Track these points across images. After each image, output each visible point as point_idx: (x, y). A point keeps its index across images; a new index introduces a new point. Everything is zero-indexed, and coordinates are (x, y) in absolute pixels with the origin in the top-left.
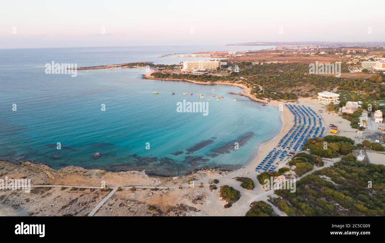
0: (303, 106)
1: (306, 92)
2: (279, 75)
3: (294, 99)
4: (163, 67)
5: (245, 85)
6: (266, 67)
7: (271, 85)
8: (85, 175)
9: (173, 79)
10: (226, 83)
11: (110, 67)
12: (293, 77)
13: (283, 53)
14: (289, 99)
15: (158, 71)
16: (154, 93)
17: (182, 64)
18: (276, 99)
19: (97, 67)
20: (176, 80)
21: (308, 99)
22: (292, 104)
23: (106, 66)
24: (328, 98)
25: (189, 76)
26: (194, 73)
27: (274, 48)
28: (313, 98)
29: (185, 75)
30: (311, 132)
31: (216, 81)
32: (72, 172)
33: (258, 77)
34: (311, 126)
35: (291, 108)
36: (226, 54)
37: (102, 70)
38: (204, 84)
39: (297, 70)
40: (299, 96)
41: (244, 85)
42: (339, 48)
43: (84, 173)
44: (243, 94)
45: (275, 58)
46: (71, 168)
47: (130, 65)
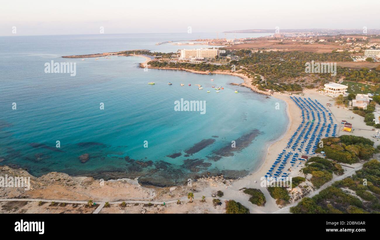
0: (309, 99)
1: (310, 83)
2: (280, 64)
3: (299, 91)
4: (160, 55)
5: (246, 75)
6: (265, 55)
7: (273, 75)
8: (68, 185)
9: (171, 68)
10: (225, 73)
11: (106, 55)
12: (295, 66)
13: (282, 40)
14: (293, 91)
15: (155, 60)
16: (151, 83)
17: (179, 52)
18: (279, 91)
19: (93, 55)
20: (174, 69)
21: (314, 91)
22: (297, 96)
23: (102, 54)
24: (335, 90)
25: (187, 65)
26: (192, 62)
27: (272, 35)
28: (319, 90)
29: (182, 64)
30: (322, 130)
31: (215, 70)
32: (55, 180)
33: (259, 66)
35: (297, 101)
36: (224, 42)
37: (97, 58)
38: (202, 74)
39: (298, 58)
40: (304, 87)
41: (245, 75)
42: (338, 35)
43: (68, 181)
44: (244, 84)
45: (274, 46)
46: (54, 175)
47: (126, 53)
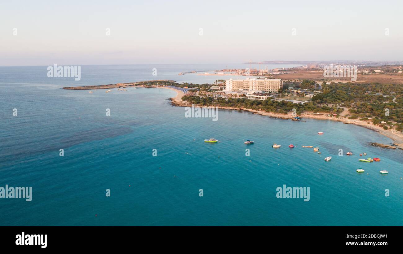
4: (194, 87)
11: (120, 87)
20: (228, 108)
23: (115, 85)
47: (147, 84)
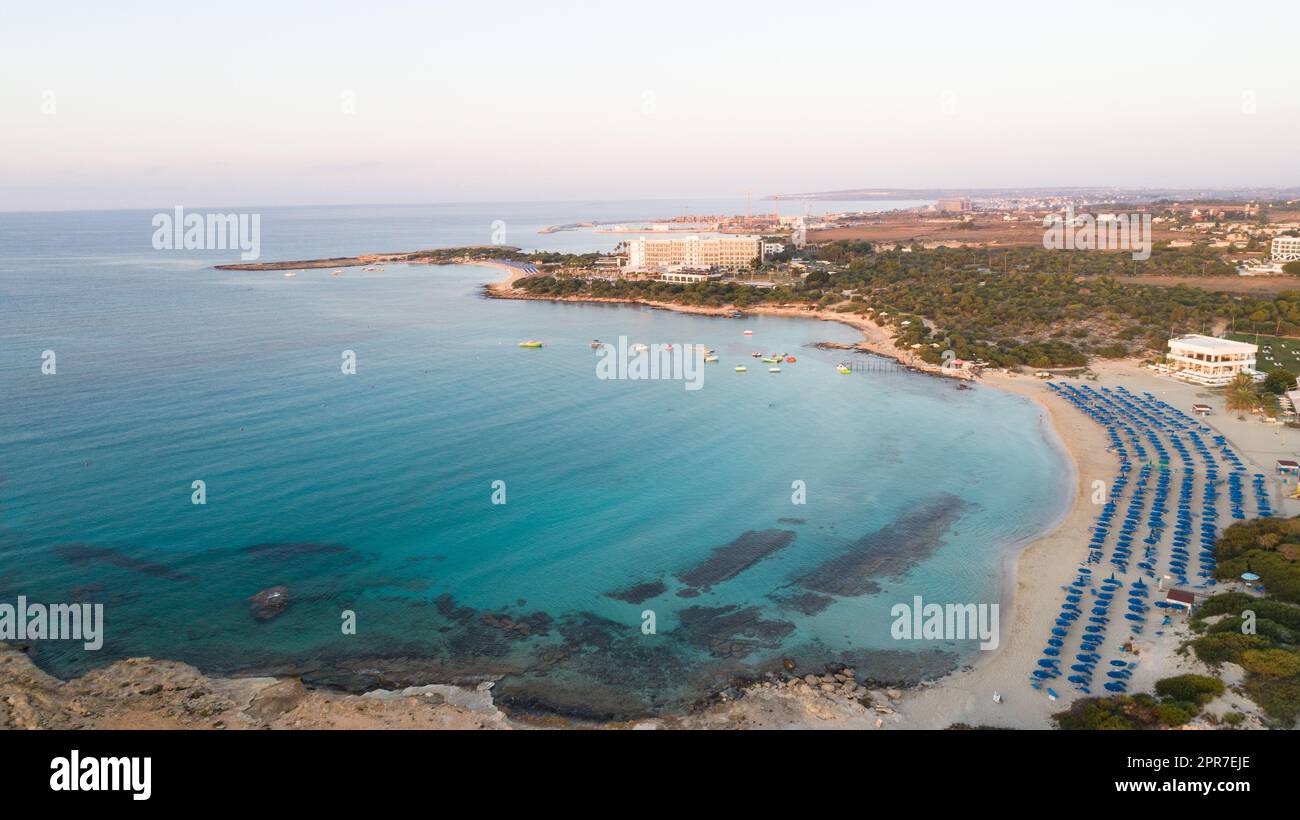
0: (1121, 389)
1: (1109, 341)
2: (983, 284)
3: (1075, 365)
4: (557, 262)
5: (868, 318)
6: (922, 259)
7: (968, 315)
8: (191, 712)
9: (597, 299)
10: (792, 311)
11: (369, 263)
13: (967, 219)
14: (1053, 364)
15: (537, 273)
16: (528, 344)
17: (622, 249)
18: (1002, 365)
19: (323, 261)
20: (607, 300)
21: (1130, 365)
22: (1078, 382)
23: (356, 258)
24: (1213, 359)
25: (652, 287)
26: (671, 278)
27: (932, 206)
28: (1149, 362)
29: (636, 284)
30: (1211, 495)
31: (756, 302)
32: (136, 691)
33: (910, 290)
34: (1201, 470)
35: (1078, 398)
36: (772, 223)
37: (339, 270)
38: (711, 316)
39: (1041, 267)
40: (1089, 352)
41: (863, 318)
42: (1154, 203)
43: (193, 697)
44: (867, 346)
45: (944, 235)
46: (137, 670)
47: (440, 255)
